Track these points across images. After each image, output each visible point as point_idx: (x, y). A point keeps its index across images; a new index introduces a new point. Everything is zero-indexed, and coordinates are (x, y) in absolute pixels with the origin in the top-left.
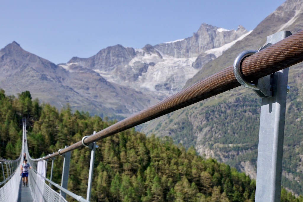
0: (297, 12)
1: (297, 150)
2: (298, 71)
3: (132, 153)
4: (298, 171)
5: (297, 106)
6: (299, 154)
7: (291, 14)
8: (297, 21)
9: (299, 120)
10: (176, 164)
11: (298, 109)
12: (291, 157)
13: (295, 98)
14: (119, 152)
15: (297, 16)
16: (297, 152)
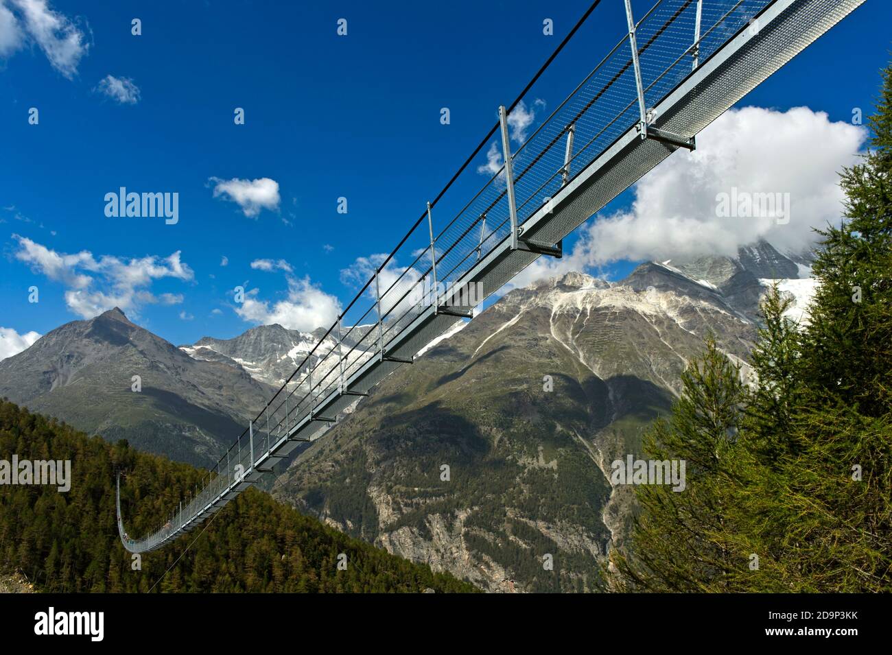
0: (523, 309)
2: (516, 389)
4: (501, 530)
6: (504, 505)
7: (515, 311)
8: (521, 320)
9: (510, 457)
11: (510, 443)
12: (494, 509)
13: (508, 427)
15: (523, 314)
16: (503, 502)
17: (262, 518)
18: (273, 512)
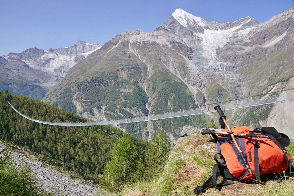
0: (120, 41)
1: (116, 103)
2: (119, 68)
3: (42, 110)
4: (116, 111)
5: (117, 83)
6: (116, 104)
7: (118, 42)
8: (120, 45)
9: (118, 89)
10: (55, 113)
11: (118, 85)
12: (113, 105)
13: (116, 80)
14: (38, 110)
15: (120, 43)
17: (55, 112)
18: (58, 110)
